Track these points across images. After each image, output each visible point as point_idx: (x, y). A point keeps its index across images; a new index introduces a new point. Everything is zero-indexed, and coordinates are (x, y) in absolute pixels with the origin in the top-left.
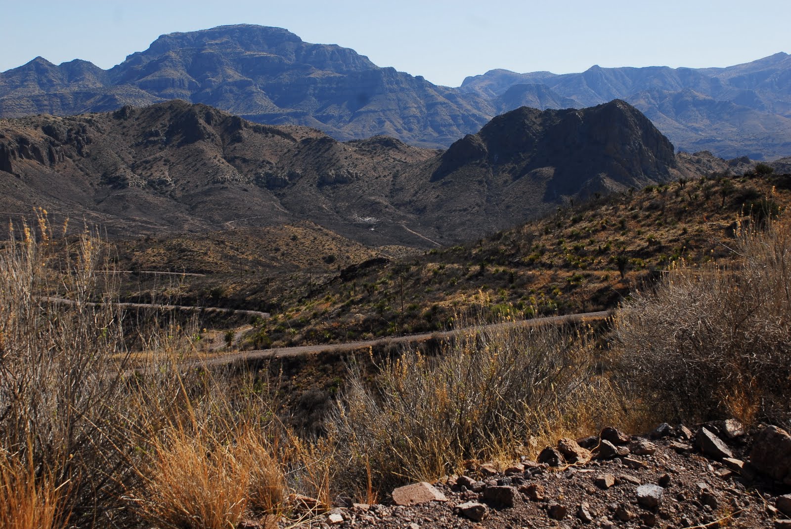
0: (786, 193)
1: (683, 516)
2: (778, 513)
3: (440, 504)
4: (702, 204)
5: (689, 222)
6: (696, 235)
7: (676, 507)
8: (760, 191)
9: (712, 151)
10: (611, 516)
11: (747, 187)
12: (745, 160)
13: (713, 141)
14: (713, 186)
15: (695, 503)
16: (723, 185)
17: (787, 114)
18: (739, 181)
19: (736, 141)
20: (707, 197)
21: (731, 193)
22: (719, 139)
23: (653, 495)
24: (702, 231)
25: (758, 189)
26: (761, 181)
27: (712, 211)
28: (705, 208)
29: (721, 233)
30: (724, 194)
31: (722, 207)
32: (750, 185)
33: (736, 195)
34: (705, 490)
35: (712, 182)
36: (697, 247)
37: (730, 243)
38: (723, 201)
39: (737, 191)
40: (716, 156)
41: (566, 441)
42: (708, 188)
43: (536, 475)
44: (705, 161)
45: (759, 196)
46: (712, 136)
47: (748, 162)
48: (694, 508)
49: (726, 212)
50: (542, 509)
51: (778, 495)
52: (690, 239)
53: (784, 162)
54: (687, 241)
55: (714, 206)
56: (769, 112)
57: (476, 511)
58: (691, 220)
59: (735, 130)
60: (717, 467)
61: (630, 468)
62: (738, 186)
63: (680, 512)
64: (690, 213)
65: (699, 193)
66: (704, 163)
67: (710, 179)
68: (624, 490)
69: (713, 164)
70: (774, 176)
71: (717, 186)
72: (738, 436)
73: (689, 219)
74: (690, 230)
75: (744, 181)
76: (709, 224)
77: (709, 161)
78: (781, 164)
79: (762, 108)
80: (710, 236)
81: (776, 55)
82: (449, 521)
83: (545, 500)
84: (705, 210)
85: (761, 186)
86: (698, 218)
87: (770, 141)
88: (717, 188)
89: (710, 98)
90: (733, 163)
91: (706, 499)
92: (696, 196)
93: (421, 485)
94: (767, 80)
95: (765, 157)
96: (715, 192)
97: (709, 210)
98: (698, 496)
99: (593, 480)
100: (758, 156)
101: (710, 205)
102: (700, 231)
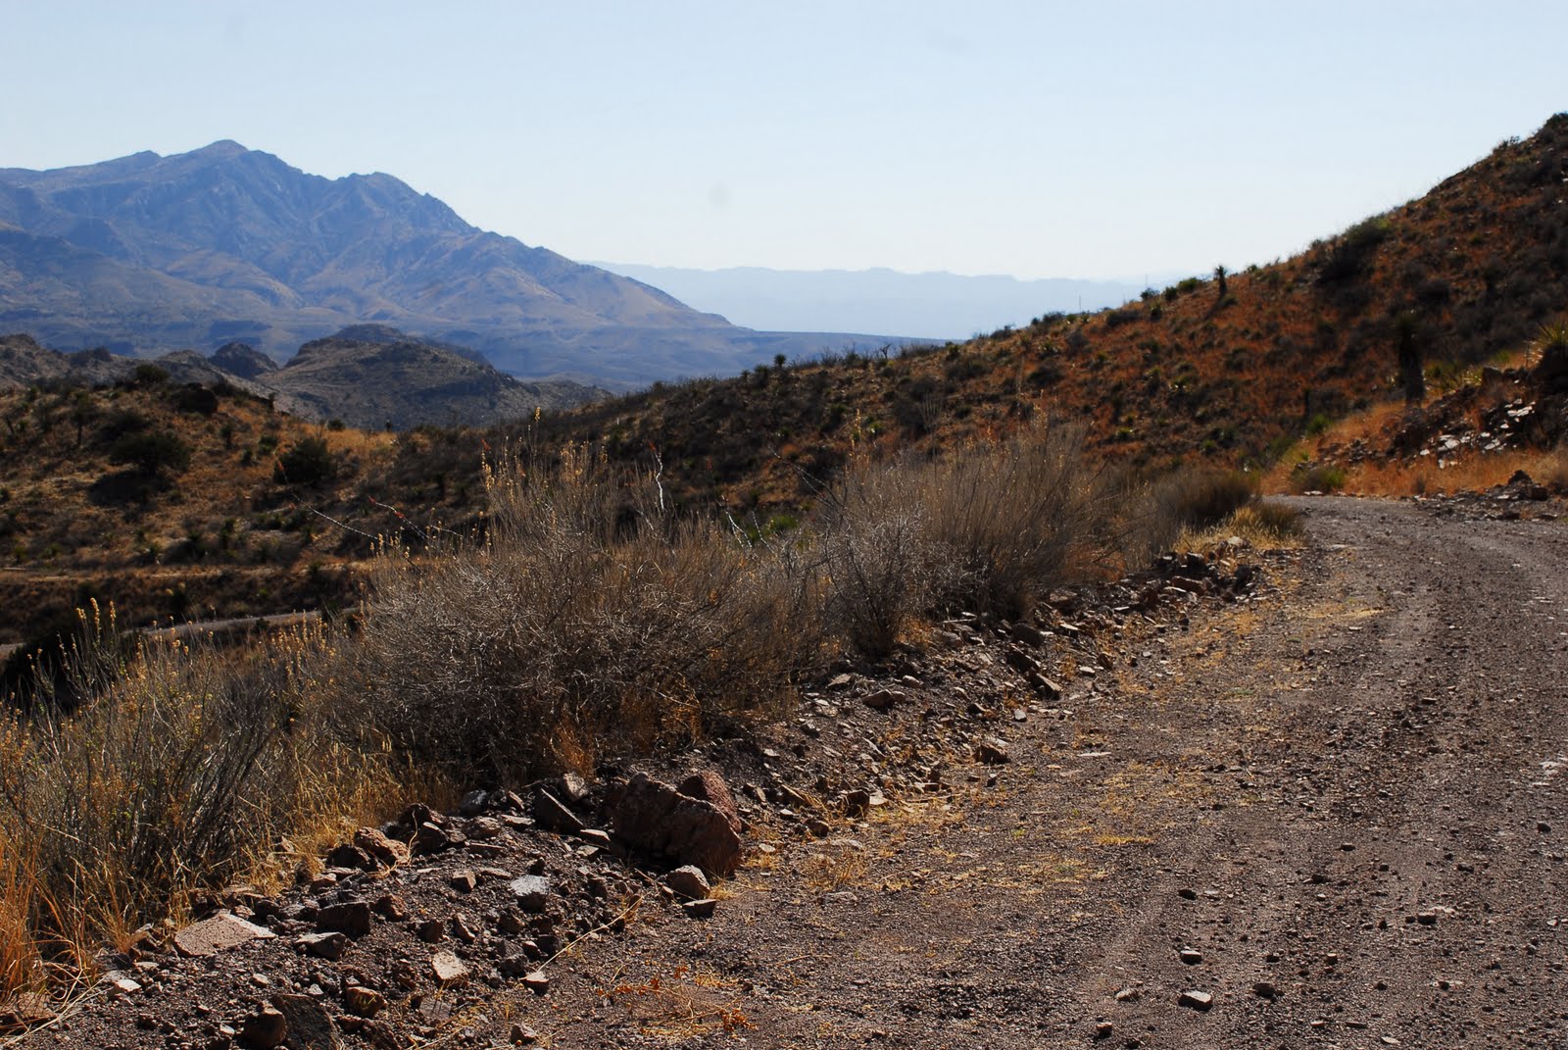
0: (195, 419)
1: (575, 916)
2: (676, 895)
3: (266, 943)
4: (35, 442)
5: (12, 476)
6: (30, 503)
7: (564, 905)
8: (147, 415)
9: (33, 334)
10: (495, 930)
11: (123, 408)
12: (101, 355)
13: (36, 315)
14: (56, 405)
15: (583, 896)
16: (75, 403)
17: (169, 269)
18: (106, 397)
19: (80, 316)
20: (46, 427)
21: (92, 418)
22: (44, 311)
23: (537, 890)
24: (40, 494)
25: (144, 411)
26: (148, 397)
27: (58, 455)
28: (45, 449)
29: (80, 498)
30: (79, 420)
31: (76, 447)
32: (129, 403)
33: (103, 423)
34: (588, 876)
35: (53, 397)
36: (32, 527)
37: (97, 516)
38: (79, 435)
39: (104, 414)
40: (42, 343)
41: (368, 832)
42: (45, 409)
43: (364, 885)
44: (22, 355)
45: (147, 425)
46: (32, 306)
47: (109, 360)
48: (584, 903)
49: (87, 457)
50: (408, 930)
51: (667, 871)
52: (17, 512)
53: (174, 360)
54: (12, 516)
55: (62, 445)
56: (137, 263)
57: (332, 944)
58: (16, 474)
59: (75, 294)
60: (575, 845)
61: (485, 857)
62: (105, 405)
63: (570, 912)
64: (12, 459)
65: (27, 418)
66: (19, 359)
67: (48, 391)
68: (494, 889)
69: (38, 361)
70: (171, 387)
71: (65, 405)
72: (584, 797)
73: (13, 470)
74: (15, 493)
75: (116, 396)
76: (54, 479)
77: (29, 354)
78: (169, 363)
79: (124, 255)
80: (57, 504)
81: (138, 155)
82: (300, 964)
83: (405, 917)
84: (43, 452)
85: (149, 405)
86: (30, 469)
87: (144, 319)
88: (63, 410)
89: (20, 229)
90: (79, 360)
91: (594, 888)
92: (23, 425)
93: (221, 919)
94: (129, 202)
95: (137, 350)
96: (61, 418)
97: (52, 452)
98: (584, 885)
99: (447, 882)
100: (125, 348)
101: (53, 441)
102: (37, 495)
